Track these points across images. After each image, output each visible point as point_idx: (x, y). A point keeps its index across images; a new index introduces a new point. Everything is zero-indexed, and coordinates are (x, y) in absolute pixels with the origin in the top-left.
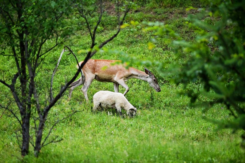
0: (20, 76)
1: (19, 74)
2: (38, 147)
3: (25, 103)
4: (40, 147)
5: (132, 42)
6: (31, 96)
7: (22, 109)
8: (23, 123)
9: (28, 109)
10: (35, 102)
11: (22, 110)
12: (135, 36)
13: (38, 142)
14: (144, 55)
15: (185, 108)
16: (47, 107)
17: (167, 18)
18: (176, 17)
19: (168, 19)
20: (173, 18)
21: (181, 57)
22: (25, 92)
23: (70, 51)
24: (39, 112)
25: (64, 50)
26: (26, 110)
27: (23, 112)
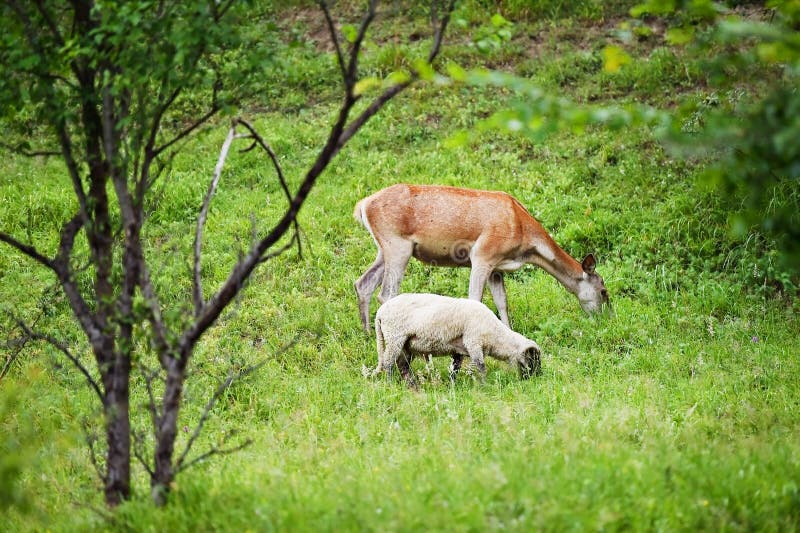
0: (89, 225)
1: (84, 218)
2: (165, 473)
3: (112, 321)
4: (172, 472)
5: (409, 140)
6: (131, 292)
7: (99, 339)
8: (108, 390)
9: (124, 340)
10: (148, 315)
11: (100, 345)
12: (419, 118)
13: (164, 452)
14: (459, 177)
15: (617, 347)
16: (192, 329)
17: (521, 55)
18: (552, 51)
19: (527, 58)
20: (543, 53)
21: (585, 181)
22: (110, 280)
23: (255, 136)
24: (163, 349)
25: (235, 133)
26: (116, 343)
27: (105, 353)
